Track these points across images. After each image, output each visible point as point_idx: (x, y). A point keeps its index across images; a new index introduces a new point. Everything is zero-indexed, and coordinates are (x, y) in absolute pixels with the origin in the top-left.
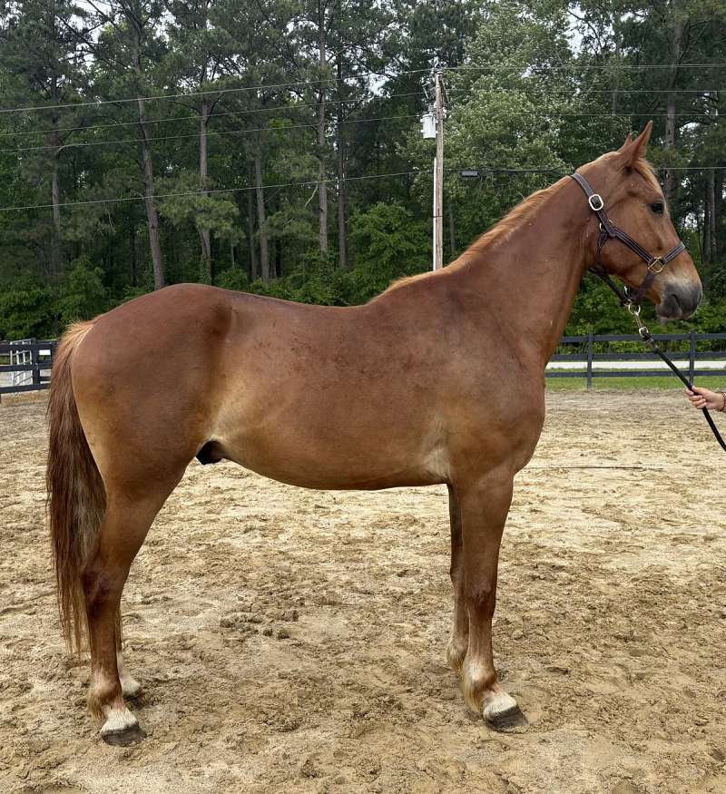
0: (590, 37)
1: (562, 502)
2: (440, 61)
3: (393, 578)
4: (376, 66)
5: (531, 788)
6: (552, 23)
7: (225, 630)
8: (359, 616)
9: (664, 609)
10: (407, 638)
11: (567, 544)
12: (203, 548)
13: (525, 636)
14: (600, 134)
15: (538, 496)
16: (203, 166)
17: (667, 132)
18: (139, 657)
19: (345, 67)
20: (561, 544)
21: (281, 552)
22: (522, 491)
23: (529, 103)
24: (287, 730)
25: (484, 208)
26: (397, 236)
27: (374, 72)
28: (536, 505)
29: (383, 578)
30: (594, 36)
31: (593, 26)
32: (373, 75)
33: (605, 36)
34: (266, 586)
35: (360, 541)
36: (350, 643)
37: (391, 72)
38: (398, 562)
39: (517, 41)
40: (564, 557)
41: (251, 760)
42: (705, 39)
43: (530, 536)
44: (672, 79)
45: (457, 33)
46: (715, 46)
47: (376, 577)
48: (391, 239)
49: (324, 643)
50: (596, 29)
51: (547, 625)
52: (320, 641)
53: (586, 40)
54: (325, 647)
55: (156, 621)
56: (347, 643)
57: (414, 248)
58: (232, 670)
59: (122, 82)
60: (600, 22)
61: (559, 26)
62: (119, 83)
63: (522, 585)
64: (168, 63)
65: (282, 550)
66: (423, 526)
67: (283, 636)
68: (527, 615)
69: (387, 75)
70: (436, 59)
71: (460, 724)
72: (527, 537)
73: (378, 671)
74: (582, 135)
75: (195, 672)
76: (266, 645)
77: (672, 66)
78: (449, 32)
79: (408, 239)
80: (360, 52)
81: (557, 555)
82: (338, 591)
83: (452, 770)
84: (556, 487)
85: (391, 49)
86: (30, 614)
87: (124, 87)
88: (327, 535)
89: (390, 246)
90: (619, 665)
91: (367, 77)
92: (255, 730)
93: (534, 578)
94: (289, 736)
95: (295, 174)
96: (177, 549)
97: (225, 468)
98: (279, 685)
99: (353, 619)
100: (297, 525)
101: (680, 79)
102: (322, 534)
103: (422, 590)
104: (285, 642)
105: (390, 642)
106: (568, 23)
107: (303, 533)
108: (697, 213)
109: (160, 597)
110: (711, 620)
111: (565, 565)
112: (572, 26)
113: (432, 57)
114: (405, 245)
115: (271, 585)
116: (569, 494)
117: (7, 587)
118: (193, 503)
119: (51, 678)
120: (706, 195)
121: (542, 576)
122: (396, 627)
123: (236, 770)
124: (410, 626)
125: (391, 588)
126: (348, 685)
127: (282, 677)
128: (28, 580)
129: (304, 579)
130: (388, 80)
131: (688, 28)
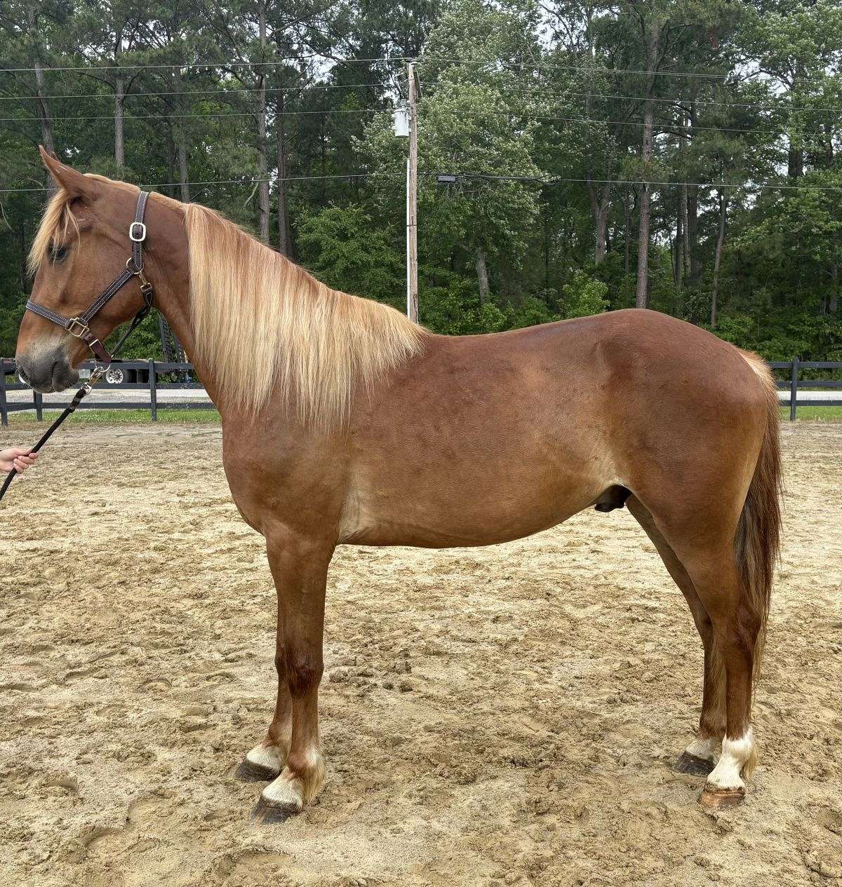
0: (561, 32)
1: (619, 542)
2: (394, 45)
3: (488, 625)
4: (322, 46)
5: (738, 822)
6: (522, 14)
7: (337, 685)
8: (475, 666)
9: (777, 647)
10: (536, 685)
11: (647, 586)
12: (258, 600)
13: (656, 679)
14: (576, 140)
15: (590, 536)
16: (119, 153)
17: (645, 142)
18: (257, 718)
19: (285, 46)
20: (640, 585)
21: (349, 602)
22: (571, 531)
23: (503, 103)
24: (467, 782)
25: (452, 217)
26: (353, 244)
27: (319, 52)
28: (593, 546)
29: (477, 625)
30: (565, 32)
31: (564, 20)
32: (317, 57)
33: (576, 32)
34: (354, 638)
35: (430, 588)
36: (481, 693)
37: (339, 54)
38: (483, 608)
39: (486, 30)
40: (650, 599)
41: (447, 815)
42: (682, 43)
43: (605, 578)
44: (650, 85)
45: (415, 16)
46: (692, 52)
47: (472, 624)
48: (345, 248)
49: (452, 694)
50: (567, 23)
51: (672, 666)
52: (446, 692)
53: (557, 36)
54: (454, 698)
55: (253, 679)
56: (476, 693)
57: (371, 259)
58: (372, 725)
59: (19, 46)
60: (572, 17)
61: (530, 17)
62: (15, 46)
63: (624, 628)
64: (75, 25)
65: (349, 599)
66: (488, 570)
67: (405, 689)
68: (646, 657)
69: (334, 58)
70: (391, 43)
71: (640, 766)
72: (603, 579)
73: (527, 720)
74: (556, 141)
75: (332, 730)
76: (392, 698)
77: (649, 72)
78: (406, 14)
79: (365, 249)
80: (303, 30)
81: (643, 597)
82: (437, 641)
83: (654, 812)
84: (602, 526)
85: (340, 28)
86: (102, 678)
87: (21, 51)
88: (390, 582)
89: (344, 255)
90: (762, 703)
91: (310, 59)
92: (434, 784)
93: (633, 620)
94: (471, 788)
95: (235, 169)
96: (228, 601)
97: (227, 511)
98: (430, 739)
99: (470, 669)
100: (349, 572)
101: (658, 86)
102: (384, 581)
103: (526, 636)
104: (409, 695)
105: (521, 691)
106: (540, 16)
107: (361, 580)
108: (670, 230)
109: (243, 653)
110: (825, 656)
111: (655, 606)
112: (544, 19)
113: (386, 41)
114: (361, 256)
115: (360, 636)
116: (620, 534)
117: (52, 649)
118: (214, 551)
119: (174, 744)
120: (679, 210)
121: (640, 618)
122: (519, 675)
123: (437, 826)
124: (531, 673)
125: (492, 636)
126: (504, 735)
127: (429, 730)
128: (73, 641)
129: (392, 630)
130: (335, 64)
131: (667, 30)
